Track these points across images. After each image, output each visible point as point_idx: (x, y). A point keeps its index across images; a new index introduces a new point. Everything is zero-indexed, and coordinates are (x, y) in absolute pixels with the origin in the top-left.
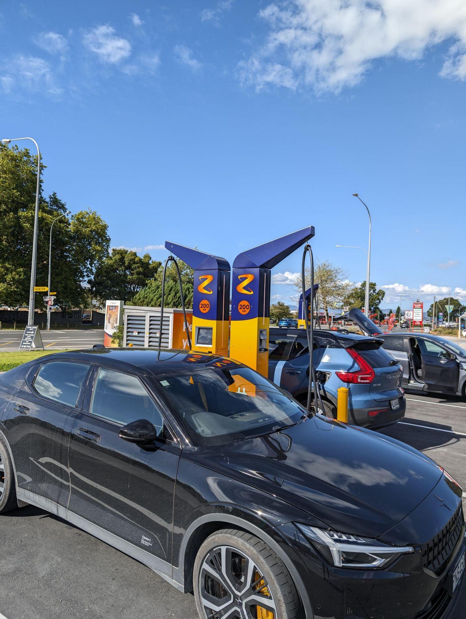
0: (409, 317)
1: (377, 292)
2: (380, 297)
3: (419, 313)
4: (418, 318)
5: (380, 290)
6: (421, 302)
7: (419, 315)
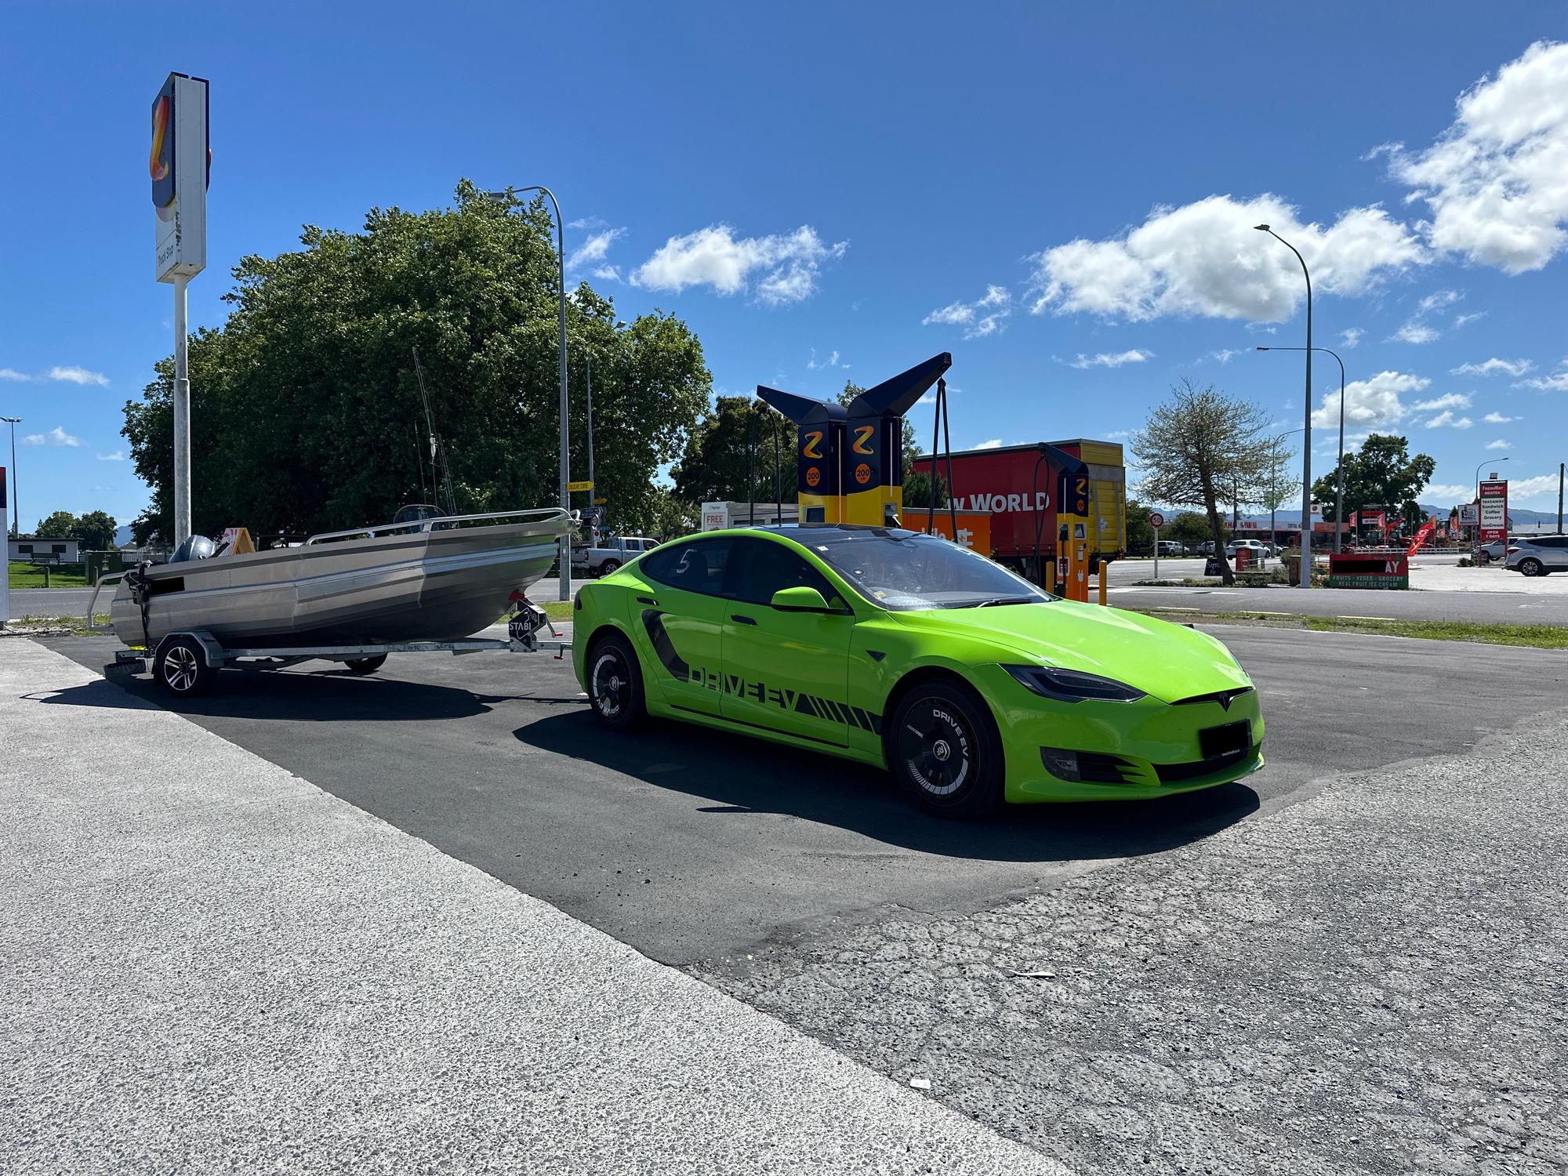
0: (1468, 520)
1: (1410, 460)
2: (1420, 475)
3: (1496, 509)
4: (1493, 521)
5: (1420, 457)
6: (1500, 478)
7: (1497, 515)
